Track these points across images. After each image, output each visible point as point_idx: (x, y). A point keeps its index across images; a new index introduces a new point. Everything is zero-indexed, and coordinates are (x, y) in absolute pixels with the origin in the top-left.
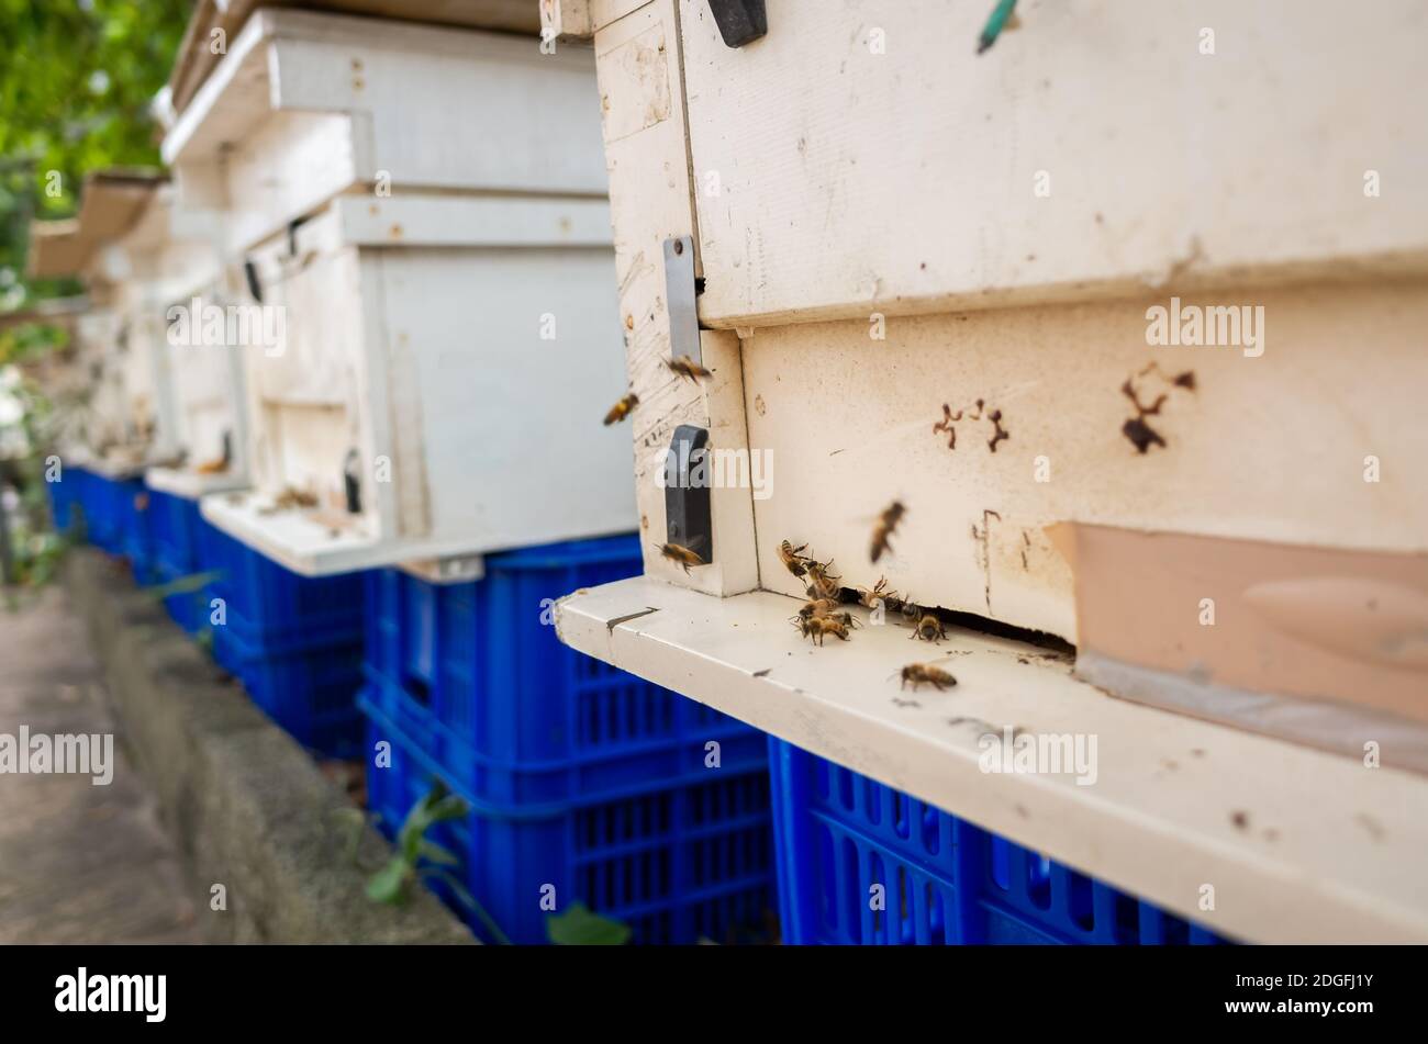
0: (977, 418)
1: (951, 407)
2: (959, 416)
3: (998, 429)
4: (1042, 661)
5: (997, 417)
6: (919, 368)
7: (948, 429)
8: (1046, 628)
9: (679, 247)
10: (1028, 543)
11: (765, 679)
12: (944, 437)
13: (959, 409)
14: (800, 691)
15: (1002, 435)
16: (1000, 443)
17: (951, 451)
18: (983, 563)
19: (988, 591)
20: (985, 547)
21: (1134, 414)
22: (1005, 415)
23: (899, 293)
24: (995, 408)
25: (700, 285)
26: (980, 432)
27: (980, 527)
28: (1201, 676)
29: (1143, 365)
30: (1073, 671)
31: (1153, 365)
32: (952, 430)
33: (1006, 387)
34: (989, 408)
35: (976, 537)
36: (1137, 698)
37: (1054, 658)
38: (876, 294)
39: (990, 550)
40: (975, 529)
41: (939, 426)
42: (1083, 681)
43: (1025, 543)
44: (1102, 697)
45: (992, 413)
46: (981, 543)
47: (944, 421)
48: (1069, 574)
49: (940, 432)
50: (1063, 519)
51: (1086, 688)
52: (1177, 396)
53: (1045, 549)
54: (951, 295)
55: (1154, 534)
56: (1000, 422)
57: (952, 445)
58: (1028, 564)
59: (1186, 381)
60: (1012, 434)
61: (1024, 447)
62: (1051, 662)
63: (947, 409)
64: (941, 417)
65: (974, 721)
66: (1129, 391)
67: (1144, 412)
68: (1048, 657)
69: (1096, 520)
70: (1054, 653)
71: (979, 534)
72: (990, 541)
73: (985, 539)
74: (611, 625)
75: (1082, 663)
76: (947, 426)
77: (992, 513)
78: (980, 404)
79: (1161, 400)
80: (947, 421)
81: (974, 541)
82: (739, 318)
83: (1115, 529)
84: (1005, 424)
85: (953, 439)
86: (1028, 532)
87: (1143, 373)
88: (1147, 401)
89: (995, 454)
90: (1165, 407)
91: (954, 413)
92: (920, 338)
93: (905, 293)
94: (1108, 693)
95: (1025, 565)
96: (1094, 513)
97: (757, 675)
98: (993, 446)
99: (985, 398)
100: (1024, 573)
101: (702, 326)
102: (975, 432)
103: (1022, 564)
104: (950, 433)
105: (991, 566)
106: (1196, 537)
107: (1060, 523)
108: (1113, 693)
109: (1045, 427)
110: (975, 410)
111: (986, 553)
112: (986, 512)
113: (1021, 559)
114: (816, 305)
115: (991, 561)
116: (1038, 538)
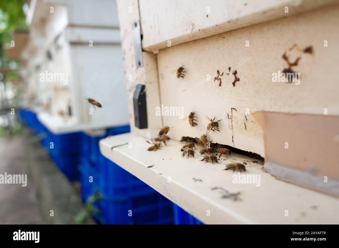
0: (228, 74)
1: (220, 71)
2: (223, 74)
3: (236, 78)
4: (252, 164)
5: (235, 73)
6: (209, 58)
7: (219, 79)
8: (253, 151)
9: (136, 25)
10: (247, 120)
11: (151, 169)
12: (218, 82)
13: (223, 71)
14: (161, 174)
15: (237, 80)
16: (237, 83)
17: (220, 87)
18: (231, 127)
19: (233, 138)
20: (232, 122)
21: (287, 66)
22: (238, 72)
23: (199, 28)
24: (235, 70)
25: (142, 37)
26: (230, 79)
27: (230, 114)
28: (314, 172)
29: (291, 45)
30: (263, 168)
31: (295, 45)
32: (220, 79)
33: (239, 61)
34: (233, 70)
35: (229, 118)
36: (287, 180)
37: (257, 162)
38: (192, 30)
39: (233, 123)
40: (228, 115)
41: (216, 78)
42: (266, 172)
43: (246, 120)
44: (273, 179)
45: (233, 72)
46: (230, 120)
47: (217, 76)
48: (262, 131)
49: (216, 80)
50: (259, 110)
51: (267, 175)
52: (305, 57)
53: (253, 122)
54: (217, 26)
55: (295, 115)
56: (236, 75)
57: (220, 85)
58: (247, 128)
59: (309, 50)
60: (241, 79)
61: (245, 84)
62: (255, 164)
63: (218, 72)
64: (216, 75)
65: (221, 188)
66: (285, 57)
67: (291, 65)
68: (254, 162)
69: (272, 110)
70: (256, 160)
71: (230, 117)
72: (233, 119)
73: (231, 119)
74: (112, 148)
75: (266, 165)
76: (218, 78)
77: (234, 109)
78: (230, 69)
79: (298, 60)
80: (218, 76)
81: (228, 120)
82: (152, 46)
83: (279, 113)
84: (238, 76)
85: (221, 83)
86: (246, 116)
87: (291, 49)
88: (292, 61)
89: (235, 87)
90: (300, 62)
91: (221, 73)
92: (209, 47)
93: (202, 27)
94: (276, 177)
95: (246, 128)
96: (271, 107)
97: (149, 167)
98: (234, 84)
99: (231, 66)
100: (245, 131)
101: (143, 50)
102: (228, 79)
103: (245, 128)
104: (219, 80)
105: (234, 128)
106: (313, 115)
107: (258, 111)
108: (278, 178)
109: (253, 75)
110: (228, 71)
111: (232, 124)
112: (232, 109)
113: (244, 125)
114: (174, 37)
115: (234, 126)
116: (251, 118)
